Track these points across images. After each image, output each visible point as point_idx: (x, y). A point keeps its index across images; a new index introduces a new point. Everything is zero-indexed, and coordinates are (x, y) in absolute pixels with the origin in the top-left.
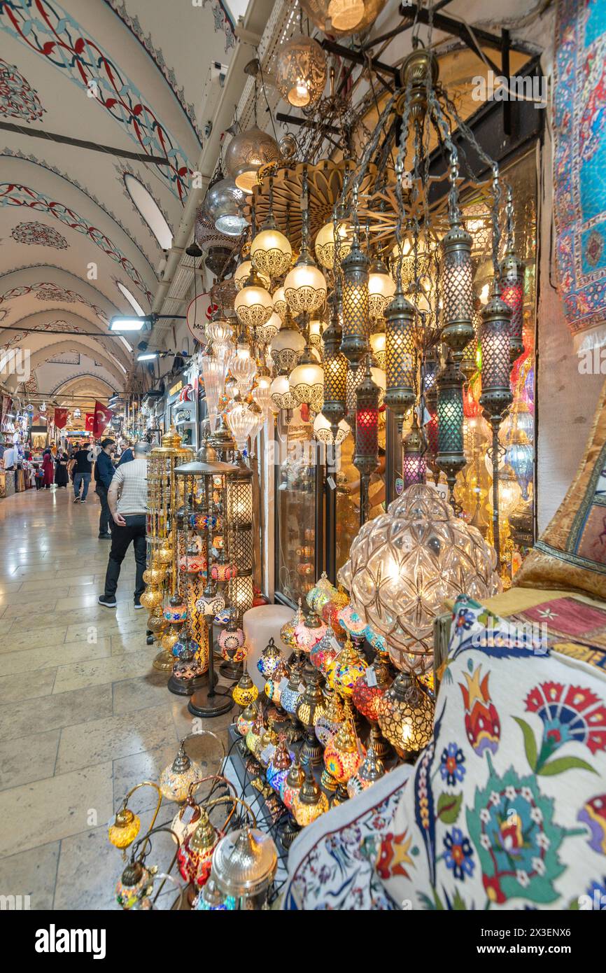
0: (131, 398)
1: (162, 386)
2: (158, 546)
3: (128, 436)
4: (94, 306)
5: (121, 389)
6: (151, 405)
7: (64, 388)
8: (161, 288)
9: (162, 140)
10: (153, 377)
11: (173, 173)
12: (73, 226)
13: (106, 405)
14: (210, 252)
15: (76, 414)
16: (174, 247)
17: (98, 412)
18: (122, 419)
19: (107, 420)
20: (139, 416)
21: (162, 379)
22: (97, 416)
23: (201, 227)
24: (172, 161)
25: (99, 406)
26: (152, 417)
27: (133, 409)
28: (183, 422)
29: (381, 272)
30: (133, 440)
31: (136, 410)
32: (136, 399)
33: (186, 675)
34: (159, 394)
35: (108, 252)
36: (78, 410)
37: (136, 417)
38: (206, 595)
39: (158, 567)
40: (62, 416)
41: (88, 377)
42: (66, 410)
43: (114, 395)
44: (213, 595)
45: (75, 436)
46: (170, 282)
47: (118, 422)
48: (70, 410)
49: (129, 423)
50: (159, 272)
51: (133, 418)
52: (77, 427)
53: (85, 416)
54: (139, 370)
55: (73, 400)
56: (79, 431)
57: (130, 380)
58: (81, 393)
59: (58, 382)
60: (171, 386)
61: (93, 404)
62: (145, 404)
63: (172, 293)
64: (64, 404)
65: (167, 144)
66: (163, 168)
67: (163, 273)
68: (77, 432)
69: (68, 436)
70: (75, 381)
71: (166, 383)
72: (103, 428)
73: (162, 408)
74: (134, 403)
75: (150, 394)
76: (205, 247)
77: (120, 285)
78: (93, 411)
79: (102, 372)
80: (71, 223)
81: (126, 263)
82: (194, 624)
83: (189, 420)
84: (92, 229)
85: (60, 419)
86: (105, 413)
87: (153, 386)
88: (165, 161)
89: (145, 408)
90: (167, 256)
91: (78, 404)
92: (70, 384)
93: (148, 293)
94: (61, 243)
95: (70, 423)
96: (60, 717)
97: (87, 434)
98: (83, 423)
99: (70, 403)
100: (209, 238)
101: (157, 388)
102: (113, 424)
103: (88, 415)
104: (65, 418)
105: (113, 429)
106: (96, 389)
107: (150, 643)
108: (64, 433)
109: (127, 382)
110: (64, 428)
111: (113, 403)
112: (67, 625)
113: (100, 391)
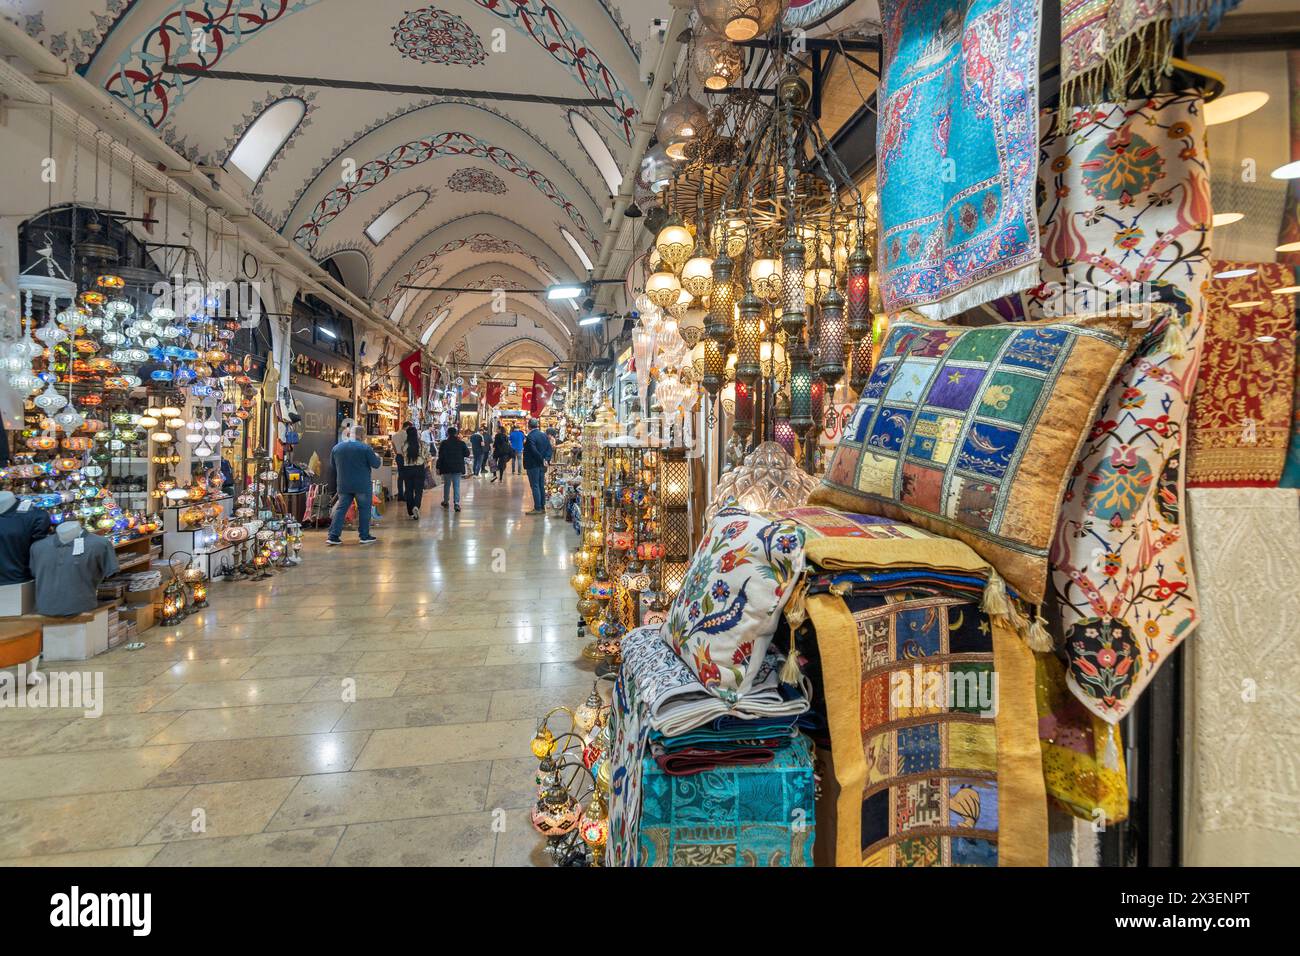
0: (575, 367)
1: (611, 352)
2: (591, 529)
3: (571, 415)
4: (534, 257)
5: (565, 357)
6: (598, 377)
7: (498, 356)
8: (608, 239)
9: (607, 81)
10: (601, 342)
11: (619, 114)
12: (513, 170)
13: (545, 376)
14: (649, 212)
15: (511, 389)
16: (621, 195)
17: (537, 385)
18: (564, 394)
19: (548, 396)
20: (584, 390)
21: (610, 344)
22: (535, 391)
23: (639, 189)
24: (618, 102)
25: (538, 379)
26: (598, 392)
27: (577, 381)
28: (630, 396)
29: (771, 258)
30: (577, 421)
31: (581, 383)
32: (581, 370)
33: (610, 649)
34: (606, 364)
35: (551, 197)
36: (513, 384)
37: (580, 391)
38: (632, 571)
39: (590, 549)
40: (495, 391)
41: (525, 342)
42: (499, 384)
43: (555, 365)
44: (639, 571)
45: (510, 417)
46: (617, 231)
47: (561, 398)
48: (505, 383)
49: (572, 398)
50: (605, 220)
51: (576, 393)
52: (512, 405)
53: (521, 390)
54: (585, 334)
55: (508, 371)
56: (514, 410)
57: (576, 346)
58: (517, 362)
59: (492, 348)
60: (621, 352)
61: (531, 376)
62: (591, 376)
63: (619, 244)
64: (497, 376)
65: (612, 85)
66: (610, 109)
67: (610, 221)
68: (511, 412)
69: (502, 417)
70: (511, 347)
71: (615, 350)
72: (543, 405)
73: (611, 380)
74: (579, 374)
75: (596, 364)
76: (644, 208)
77: (564, 231)
78: (531, 384)
79: (543, 335)
80: (511, 167)
81: (571, 208)
82: (622, 607)
83: (636, 394)
84: (533, 172)
85: (493, 395)
86: (545, 387)
87: (601, 353)
88: (611, 103)
89: (590, 382)
90: (614, 204)
91: (515, 376)
92: (505, 350)
93: (595, 242)
94: (500, 188)
95: (504, 400)
96: (492, 683)
97: (523, 413)
98: (519, 400)
99: (504, 375)
100: (647, 199)
101: (606, 355)
102: (556, 402)
103: (526, 390)
104: (499, 393)
105: (555, 407)
106: (536, 357)
107: (581, 634)
108: (496, 412)
109: (572, 349)
110: (497, 407)
111: (553, 374)
112: (499, 613)
113: (540, 359)
